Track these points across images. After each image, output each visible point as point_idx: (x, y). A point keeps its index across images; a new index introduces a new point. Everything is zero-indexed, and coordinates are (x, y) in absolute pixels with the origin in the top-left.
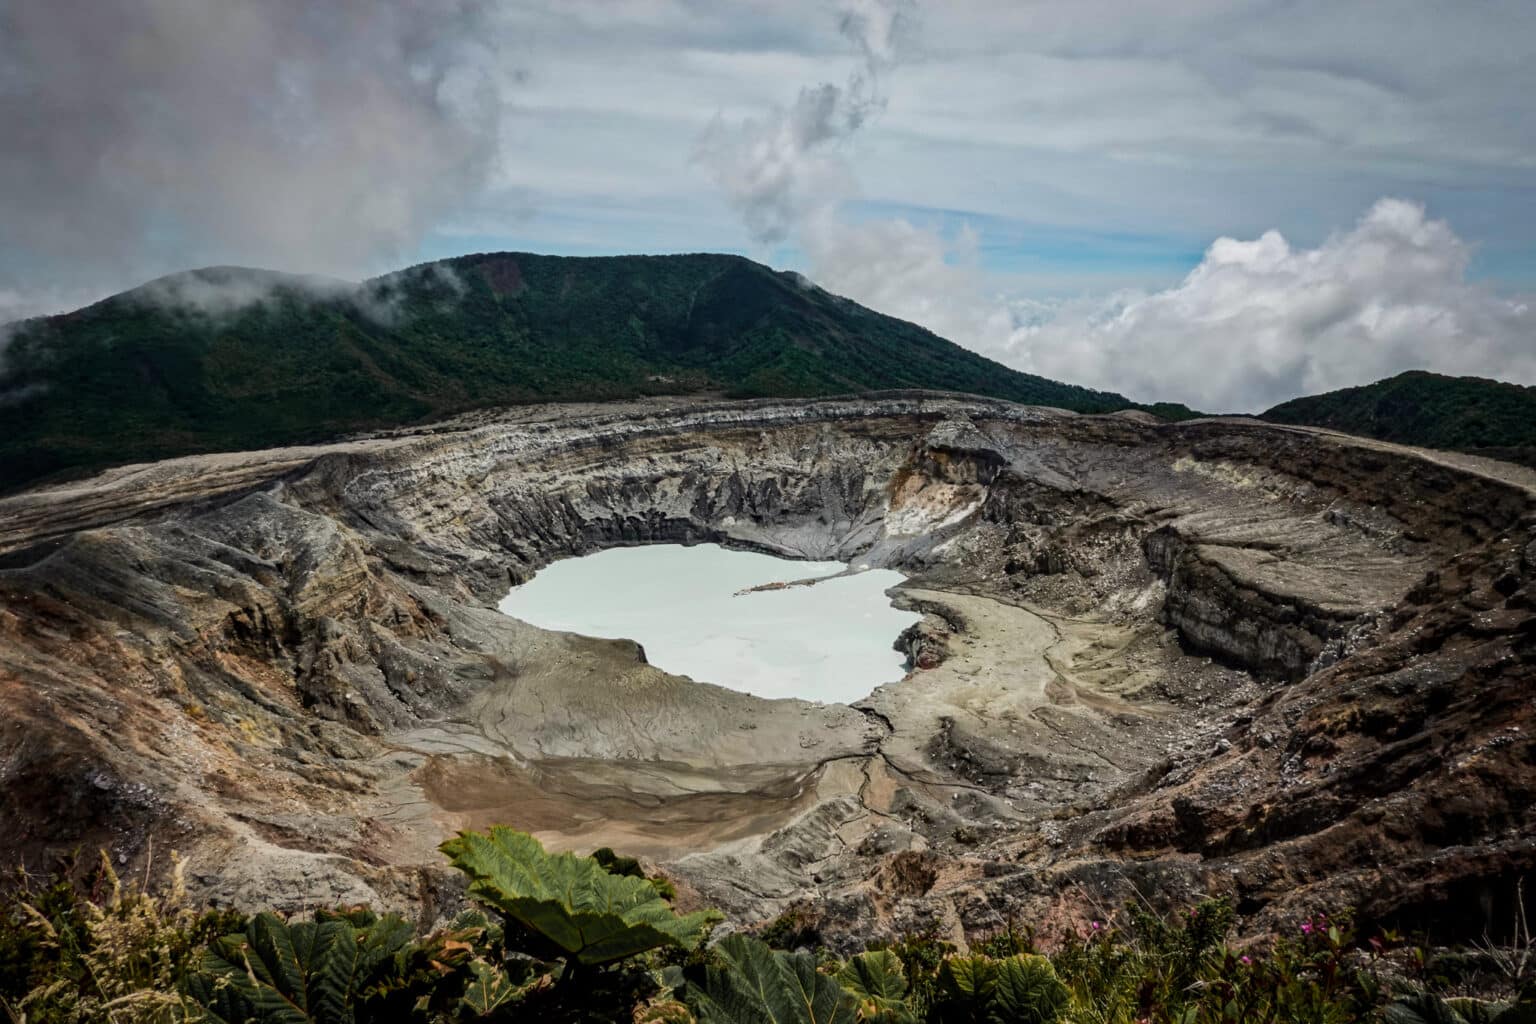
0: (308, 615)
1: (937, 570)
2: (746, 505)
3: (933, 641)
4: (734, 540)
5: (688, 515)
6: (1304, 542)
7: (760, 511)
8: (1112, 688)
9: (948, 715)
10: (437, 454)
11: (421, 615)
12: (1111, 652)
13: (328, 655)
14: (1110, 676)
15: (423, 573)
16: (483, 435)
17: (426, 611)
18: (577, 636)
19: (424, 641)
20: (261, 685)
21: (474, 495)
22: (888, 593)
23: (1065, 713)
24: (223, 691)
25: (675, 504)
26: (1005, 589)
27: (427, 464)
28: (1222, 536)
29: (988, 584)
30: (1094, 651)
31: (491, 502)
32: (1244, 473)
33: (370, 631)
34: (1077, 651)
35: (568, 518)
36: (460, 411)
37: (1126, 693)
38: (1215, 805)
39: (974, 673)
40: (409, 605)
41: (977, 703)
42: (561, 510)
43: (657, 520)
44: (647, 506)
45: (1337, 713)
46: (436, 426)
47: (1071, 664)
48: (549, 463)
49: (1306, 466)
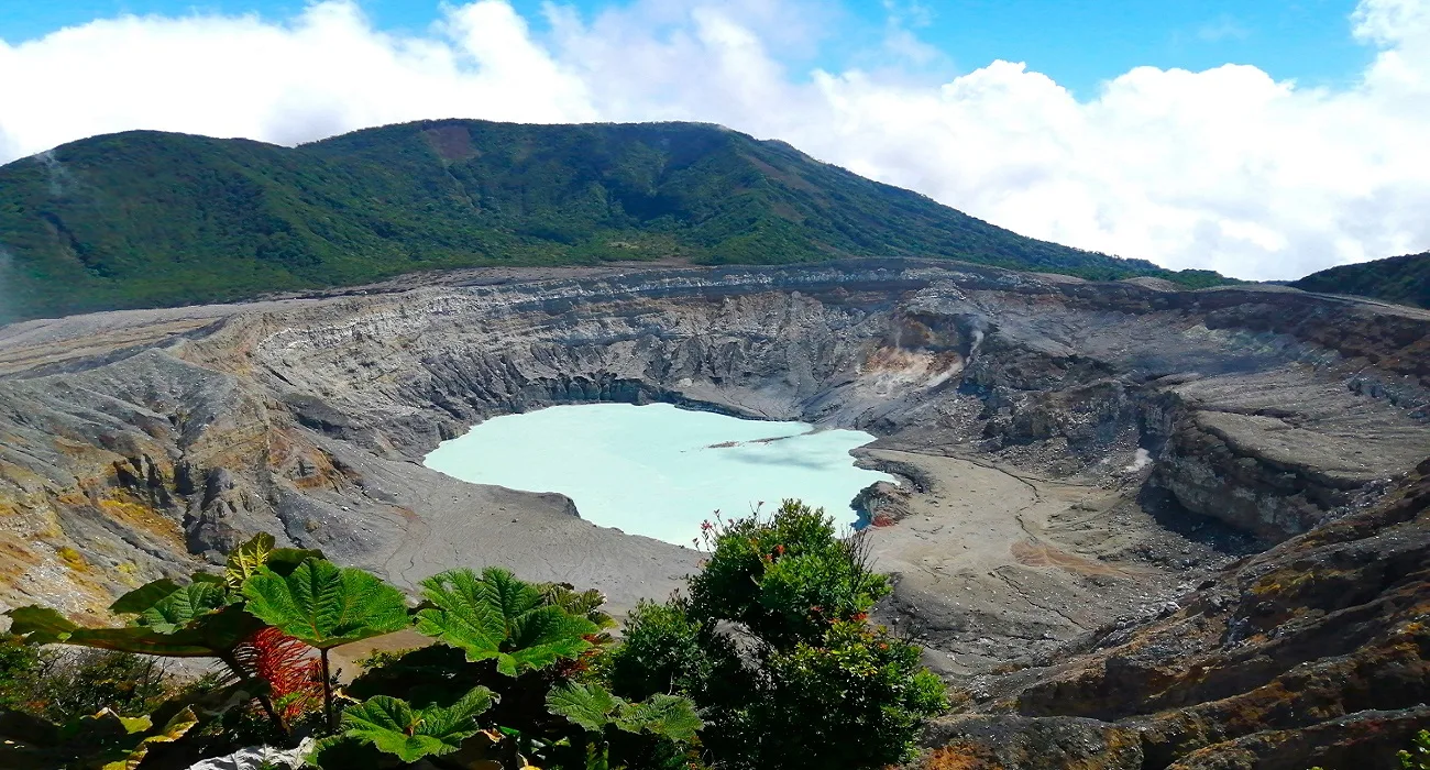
0: (200, 466)
1: (908, 432)
2: (705, 367)
3: (892, 500)
4: (689, 401)
5: (640, 376)
6: (1325, 409)
7: (721, 374)
8: (1090, 549)
9: (897, 570)
10: (363, 314)
11: (332, 468)
12: (1093, 514)
13: (220, 504)
14: (1088, 538)
15: (340, 427)
16: (416, 297)
17: (337, 465)
18: (502, 489)
19: (334, 493)
20: (147, 531)
21: (406, 353)
22: (853, 453)
23: (1030, 572)
24: (101, 536)
25: (627, 364)
26: (982, 451)
27: (352, 324)
28: (1229, 403)
29: (964, 446)
30: (1074, 512)
31: (423, 360)
32: (1266, 340)
33: (270, 482)
34: (1055, 513)
35: (509, 377)
36: (397, 273)
37: (1104, 554)
38: (1152, 664)
39: (934, 532)
40: (317, 459)
41: (932, 560)
42: (501, 370)
43: (608, 380)
44: (596, 367)
45: (1292, 579)
46: (369, 287)
47: (1046, 525)
48: (489, 325)
49: (1335, 335)
